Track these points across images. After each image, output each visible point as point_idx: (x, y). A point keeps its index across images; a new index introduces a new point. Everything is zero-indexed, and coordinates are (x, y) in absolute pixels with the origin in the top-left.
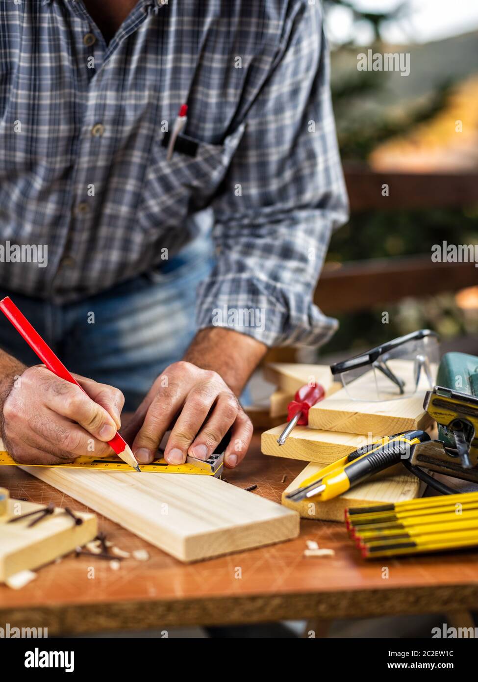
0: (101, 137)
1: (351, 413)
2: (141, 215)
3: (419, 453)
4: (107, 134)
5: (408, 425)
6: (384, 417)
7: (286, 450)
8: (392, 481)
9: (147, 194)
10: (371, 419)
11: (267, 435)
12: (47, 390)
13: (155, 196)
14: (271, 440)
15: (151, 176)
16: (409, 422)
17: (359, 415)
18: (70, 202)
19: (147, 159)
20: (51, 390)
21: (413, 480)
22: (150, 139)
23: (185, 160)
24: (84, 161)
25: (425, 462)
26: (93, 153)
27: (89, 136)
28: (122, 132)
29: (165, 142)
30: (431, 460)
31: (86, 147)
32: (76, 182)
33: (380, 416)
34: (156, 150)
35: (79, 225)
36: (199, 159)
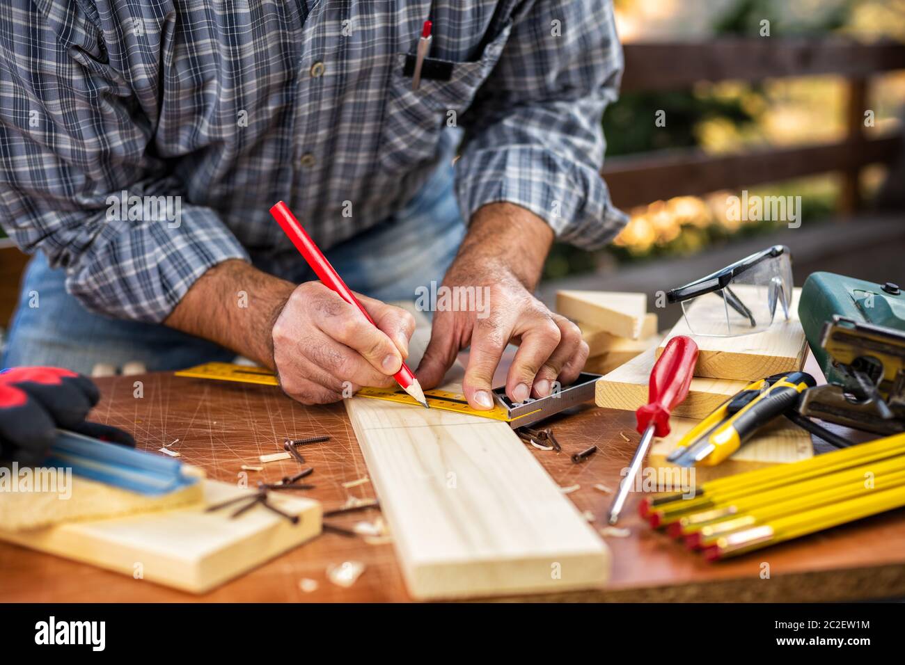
0: (322, 77)
1: (712, 352)
2: (385, 157)
3: (812, 400)
4: (329, 72)
5: (787, 365)
6: (756, 357)
7: (630, 400)
8: (777, 435)
9: (389, 132)
10: (739, 359)
11: (603, 382)
12: (320, 309)
13: (400, 132)
14: (610, 389)
15: (394, 111)
16: (789, 362)
17: (723, 356)
18: (291, 155)
19: (386, 93)
20: (322, 310)
21: (802, 434)
22: (388, 70)
23: (435, 86)
24: (304, 108)
25: (819, 410)
26: (315, 97)
27: (307, 78)
28: (348, 66)
29: (409, 70)
30: (827, 408)
31: (305, 91)
32: (295, 133)
33: (750, 355)
34: (396, 80)
35: (304, 180)
36: (454, 80)
